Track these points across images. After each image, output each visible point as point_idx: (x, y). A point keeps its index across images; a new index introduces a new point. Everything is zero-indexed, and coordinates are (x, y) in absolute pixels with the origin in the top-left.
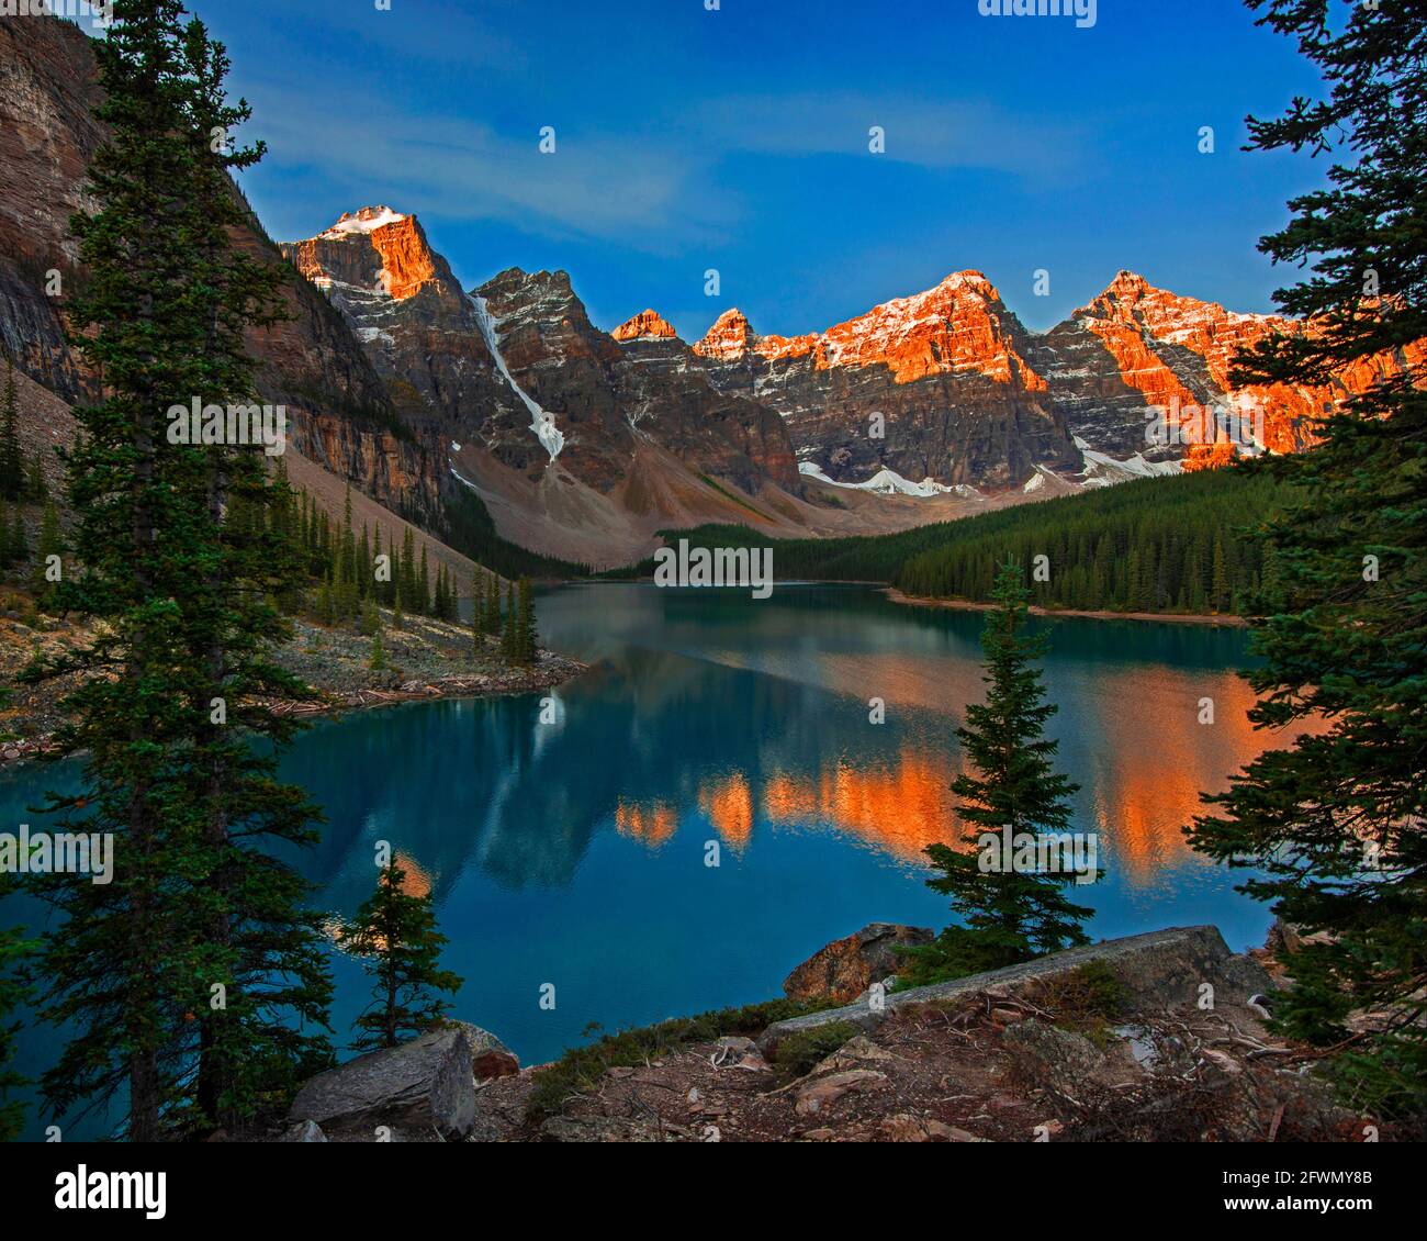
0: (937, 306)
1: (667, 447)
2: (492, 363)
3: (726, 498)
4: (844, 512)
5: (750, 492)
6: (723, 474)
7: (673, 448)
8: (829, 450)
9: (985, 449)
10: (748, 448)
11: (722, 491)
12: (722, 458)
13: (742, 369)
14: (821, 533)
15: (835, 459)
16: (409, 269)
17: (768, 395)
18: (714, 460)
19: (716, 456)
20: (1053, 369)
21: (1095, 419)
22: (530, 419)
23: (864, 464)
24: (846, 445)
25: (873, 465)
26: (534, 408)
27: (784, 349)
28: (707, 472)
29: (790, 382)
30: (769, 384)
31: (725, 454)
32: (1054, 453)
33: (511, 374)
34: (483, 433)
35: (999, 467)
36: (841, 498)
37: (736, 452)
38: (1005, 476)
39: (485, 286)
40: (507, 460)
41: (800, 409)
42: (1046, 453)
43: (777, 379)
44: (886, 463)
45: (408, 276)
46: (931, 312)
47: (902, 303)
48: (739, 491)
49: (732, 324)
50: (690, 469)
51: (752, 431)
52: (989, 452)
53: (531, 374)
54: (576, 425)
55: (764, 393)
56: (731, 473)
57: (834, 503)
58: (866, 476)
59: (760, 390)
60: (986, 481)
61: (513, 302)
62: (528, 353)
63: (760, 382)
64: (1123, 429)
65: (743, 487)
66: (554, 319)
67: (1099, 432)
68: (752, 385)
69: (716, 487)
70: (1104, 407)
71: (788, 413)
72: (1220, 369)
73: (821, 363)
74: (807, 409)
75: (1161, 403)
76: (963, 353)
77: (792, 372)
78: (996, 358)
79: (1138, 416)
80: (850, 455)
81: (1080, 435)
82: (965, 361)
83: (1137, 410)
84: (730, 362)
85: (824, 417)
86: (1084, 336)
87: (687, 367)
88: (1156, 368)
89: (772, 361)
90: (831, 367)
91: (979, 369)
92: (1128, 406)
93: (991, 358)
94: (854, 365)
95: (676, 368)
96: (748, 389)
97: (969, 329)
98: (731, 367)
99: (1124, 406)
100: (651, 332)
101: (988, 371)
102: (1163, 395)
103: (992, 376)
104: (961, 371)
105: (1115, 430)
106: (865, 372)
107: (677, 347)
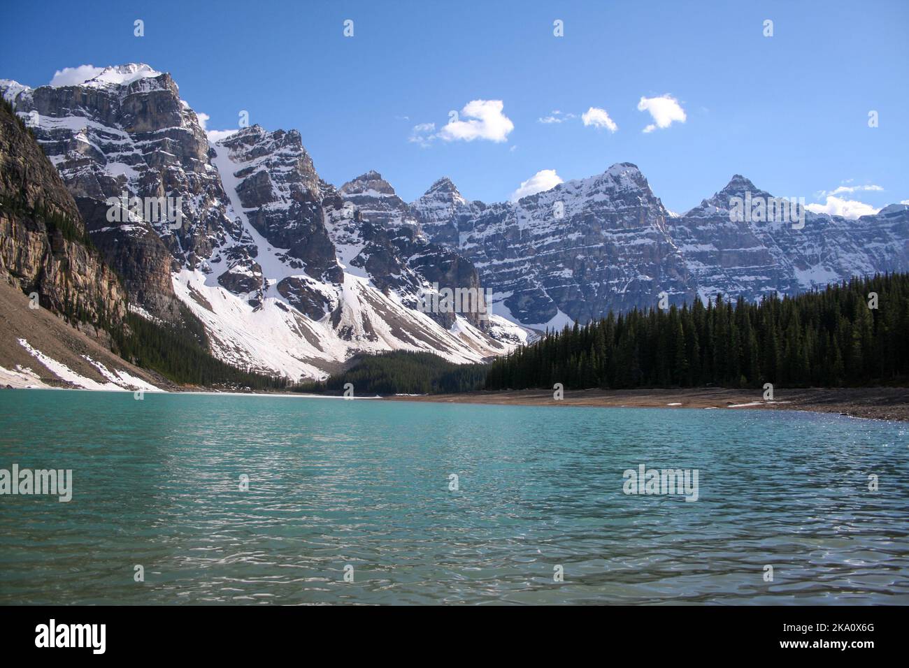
0: (603, 187)
2: (226, 201)
5: (444, 326)
8: (517, 296)
9: (636, 303)
13: (450, 225)
15: (521, 304)
16: (159, 117)
17: (469, 249)
20: (687, 243)
21: (716, 283)
22: (254, 252)
23: (544, 310)
24: (531, 293)
25: (551, 310)
26: (260, 242)
27: (484, 212)
29: (489, 239)
30: (471, 240)
33: (245, 213)
34: (212, 262)
39: (228, 138)
40: (230, 287)
41: (495, 262)
43: (477, 235)
44: (561, 309)
45: (158, 123)
46: (597, 192)
49: (443, 188)
53: (260, 214)
54: (298, 260)
55: (467, 247)
57: (515, 339)
59: (464, 244)
61: (251, 153)
62: (259, 196)
63: (464, 237)
64: (736, 292)
66: (283, 168)
68: (458, 240)
70: (723, 275)
71: (486, 264)
72: (802, 251)
73: (513, 224)
74: (501, 262)
75: (763, 274)
76: (621, 225)
77: (491, 231)
78: (646, 232)
79: (745, 284)
80: (533, 301)
81: (706, 295)
82: (622, 232)
83: (746, 278)
84: (440, 220)
85: (514, 269)
86: (709, 220)
87: (403, 220)
88: (759, 248)
89: (474, 221)
90: (521, 229)
91: (632, 238)
92: (740, 276)
93: (642, 231)
94: (539, 228)
95: (393, 221)
96: (454, 243)
97: (626, 207)
98: (440, 223)
99: (737, 275)
100: (374, 189)
101: (639, 241)
102: (764, 268)
103: (642, 245)
104: (619, 239)
105: (730, 293)
106: (546, 235)
107: (395, 202)
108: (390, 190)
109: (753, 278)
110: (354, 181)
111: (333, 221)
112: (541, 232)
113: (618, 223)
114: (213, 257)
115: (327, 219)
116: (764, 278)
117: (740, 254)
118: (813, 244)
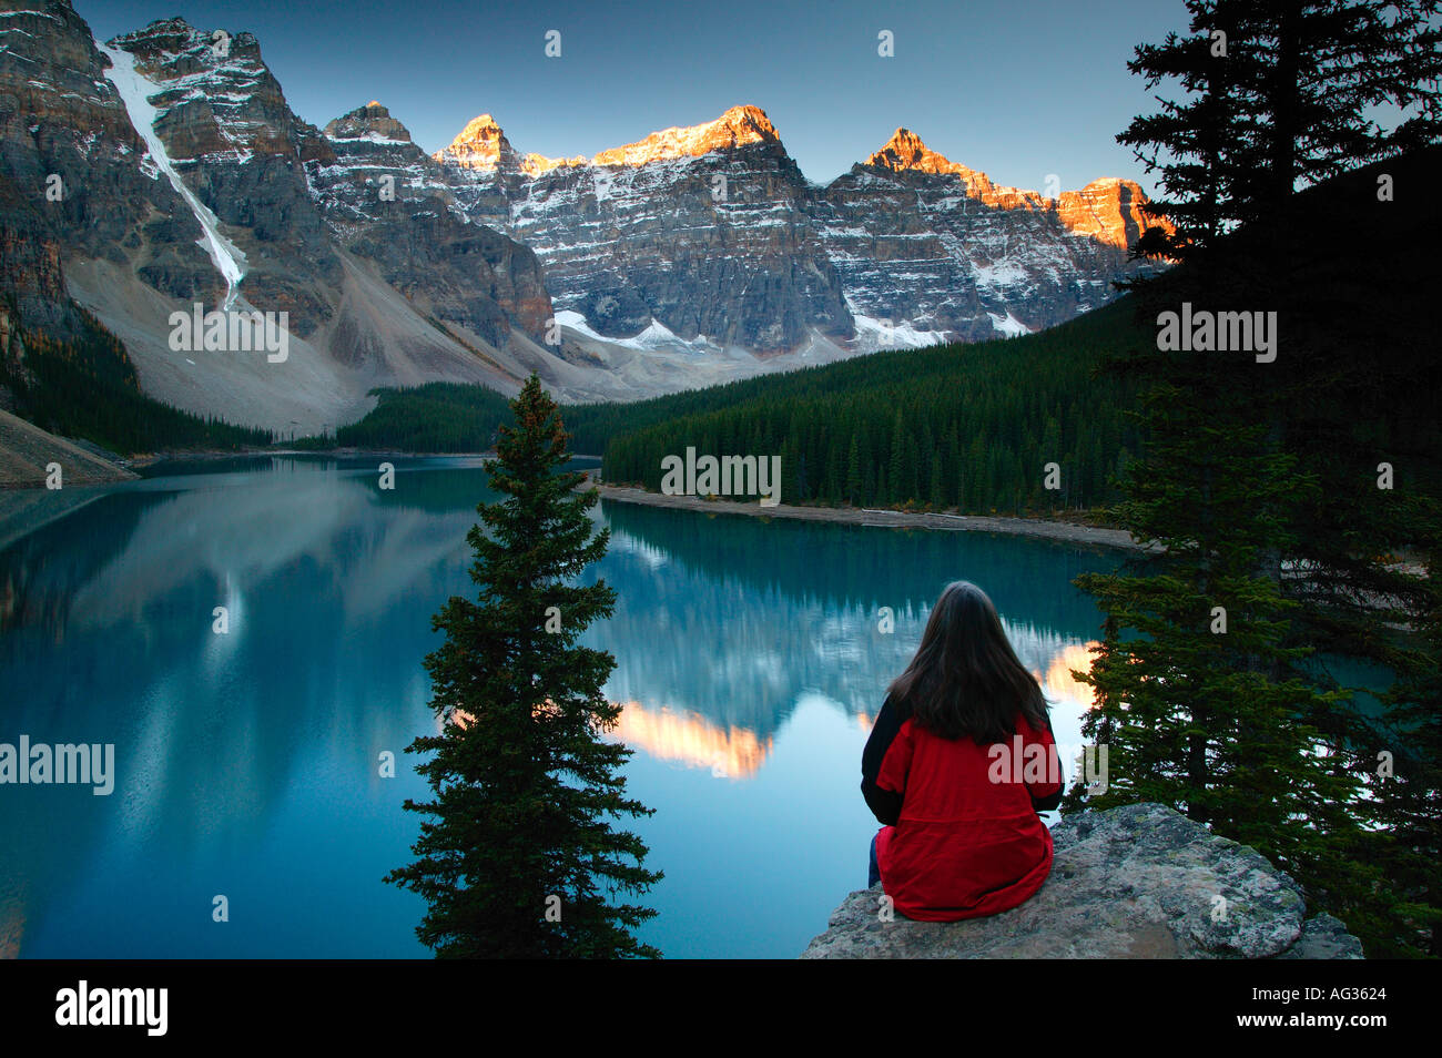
0: (717, 142)
1: (391, 282)
2: (139, 146)
3: (464, 351)
4: (607, 372)
5: (495, 344)
6: (461, 320)
7: (399, 284)
8: (594, 297)
9: (760, 308)
10: (494, 289)
11: (459, 341)
12: (460, 300)
13: (495, 191)
14: (575, 396)
15: (600, 308)
17: (525, 227)
18: (450, 302)
19: (453, 297)
20: (831, 225)
21: (869, 282)
22: (196, 230)
23: (632, 317)
24: (614, 293)
25: (643, 318)
26: (206, 217)
28: (442, 317)
29: (553, 213)
30: (527, 213)
31: (464, 296)
32: (828, 317)
33: (173, 166)
34: (127, 245)
35: (774, 328)
36: (603, 355)
37: (479, 294)
38: (778, 339)
39: (129, 36)
40: (161, 286)
41: (563, 247)
42: (819, 316)
43: (537, 207)
44: (656, 317)
46: (710, 148)
47: (681, 133)
48: (480, 343)
49: (484, 133)
50: (419, 312)
51: (499, 270)
52: (764, 311)
53: (201, 169)
54: (269, 245)
55: (521, 223)
56: (473, 319)
57: (594, 361)
58: (633, 331)
59: (517, 220)
60: (760, 343)
61: (175, 65)
62: (196, 140)
63: (517, 209)
64: (894, 295)
65: (486, 338)
66: (233, 97)
67: (871, 297)
68: (508, 213)
69: (451, 335)
70: (877, 271)
71: (549, 250)
72: (982, 240)
73: (588, 193)
74: (570, 248)
75: (929, 270)
76: (741, 198)
77: (555, 200)
78: (775, 209)
79: (907, 282)
80: (618, 305)
81: (853, 298)
82: (742, 209)
83: (908, 276)
84: (480, 182)
85: (589, 258)
86: (861, 193)
87: (424, 182)
88: (927, 234)
89: (532, 185)
90: (599, 200)
91: (757, 217)
92: (900, 272)
93: (770, 207)
94: (626, 199)
95: (409, 182)
96: (502, 217)
97: (749, 172)
98: (481, 187)
99: (895, 272)
100: (378, 131)
101: (766, 223)
102: (931, 262)
103: (770, 227)
104: (739, 217)
105: (886, 296)
106: (636, 209)
107: (414, 154)
108: (405, 134)
109: (916, 276)
110: (347, 117)
111: (320, 184)
112: (628, 206)
113: (736, 194)
114: (127, 237)
115: (309, 180)
116: (931, 276)
117: (901, 243)
118: (998, 230)
